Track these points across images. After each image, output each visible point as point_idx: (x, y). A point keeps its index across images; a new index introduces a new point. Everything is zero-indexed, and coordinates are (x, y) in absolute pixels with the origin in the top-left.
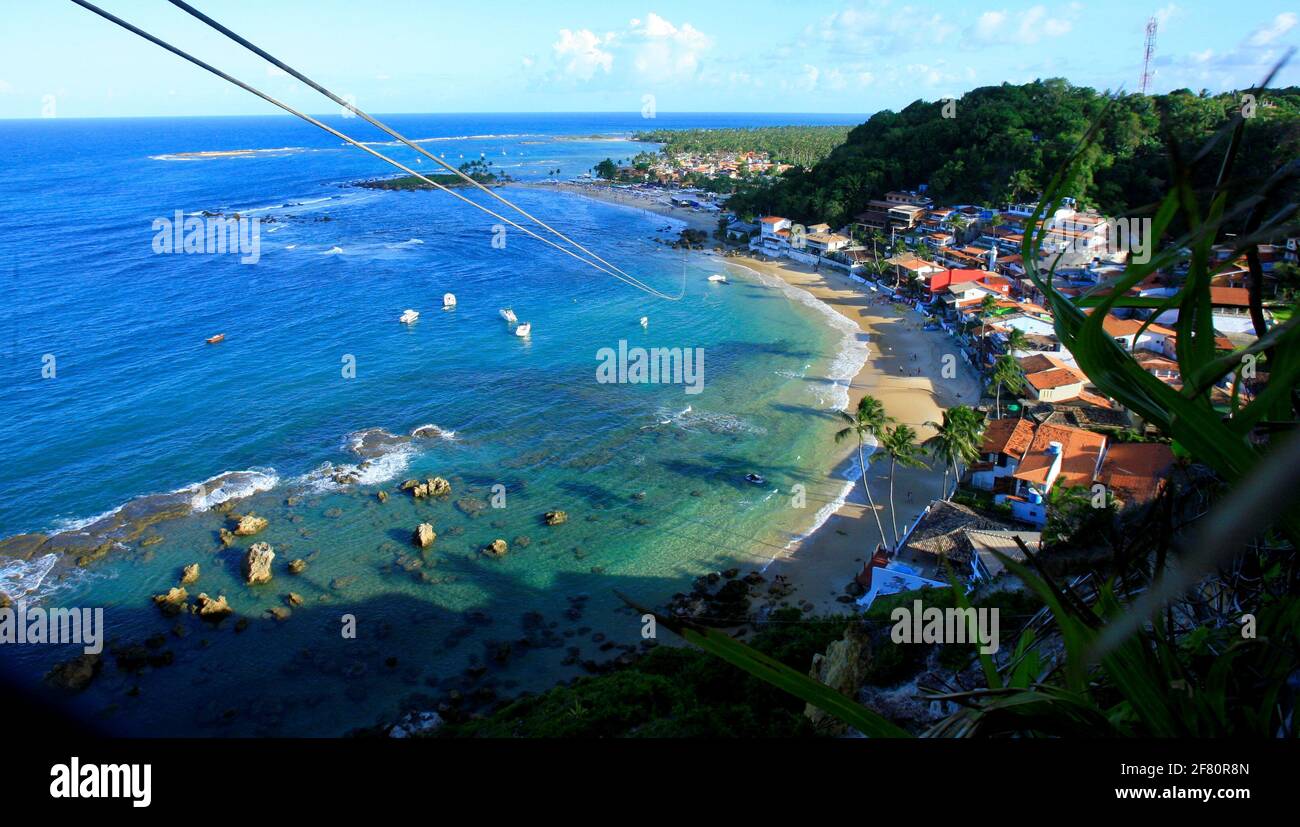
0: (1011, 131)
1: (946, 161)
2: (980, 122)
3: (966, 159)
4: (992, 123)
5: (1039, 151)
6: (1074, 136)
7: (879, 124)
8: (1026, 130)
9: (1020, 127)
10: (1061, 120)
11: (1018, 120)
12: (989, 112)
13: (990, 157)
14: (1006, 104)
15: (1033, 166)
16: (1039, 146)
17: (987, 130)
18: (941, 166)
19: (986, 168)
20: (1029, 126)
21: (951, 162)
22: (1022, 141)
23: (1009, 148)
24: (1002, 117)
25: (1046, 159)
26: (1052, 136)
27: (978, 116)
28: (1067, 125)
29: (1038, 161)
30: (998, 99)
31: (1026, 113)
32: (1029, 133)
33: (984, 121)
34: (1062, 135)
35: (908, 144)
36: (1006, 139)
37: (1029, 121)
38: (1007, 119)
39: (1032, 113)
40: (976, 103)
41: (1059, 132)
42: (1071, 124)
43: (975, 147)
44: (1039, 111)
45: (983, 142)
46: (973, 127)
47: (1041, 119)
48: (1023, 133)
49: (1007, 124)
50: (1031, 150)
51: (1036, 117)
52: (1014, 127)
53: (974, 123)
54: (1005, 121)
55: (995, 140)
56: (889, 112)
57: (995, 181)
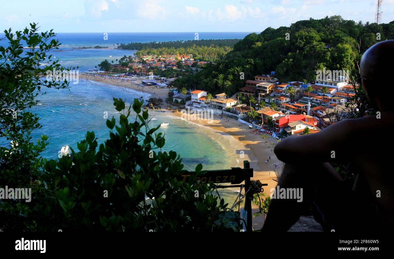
0: (315, 43)
1: (284, 59)
2: (300, 39)
3: (294, 58)
4: (306, 40)
5: (329, 53)
6: (345, 45)
7: (250, 40)
8: (322, 43)
9: (319, 41)
10: (339, 37)
11: (318, 37)
12: (304, 34)
13: (305, 57)
14: (312, 30)
15: (326, 61)
16: (329, 51)
17: (303, 43)
18: (282, 62)
19: (304, 62)
20: (323, 40)
21: (286, 60)
22: (320, 47)
23: (314, 52)
24: (311, 36)
25: (332, 57)
26: (335, 45)
27: (299, 36)
28: (341, 40)
29: (328, 58)
30: (308, 27)
31: (322, 34)
32: (323, 44)
33: (302, 38)
34: (339, 45)
35: (265, 50)
36: (313, 47)
37: (324, 38)
38: (313, 37)
39: (325, 34)
40: (297, 29)
41: (338, 44)
42: (343, 40)
43: (298, 51)
44: (328, 33)
45: (302, 49)
46: (297, 42)
47: (329, 37)
48: (320, 44)
49: (312, 40)
50: (325, 53)
51: (327, 36)
52: (316, 41)
53: (297, 39)
54: (312, 38)
55: (307, 48)
56: (254, 34)
57: (308, 69)
